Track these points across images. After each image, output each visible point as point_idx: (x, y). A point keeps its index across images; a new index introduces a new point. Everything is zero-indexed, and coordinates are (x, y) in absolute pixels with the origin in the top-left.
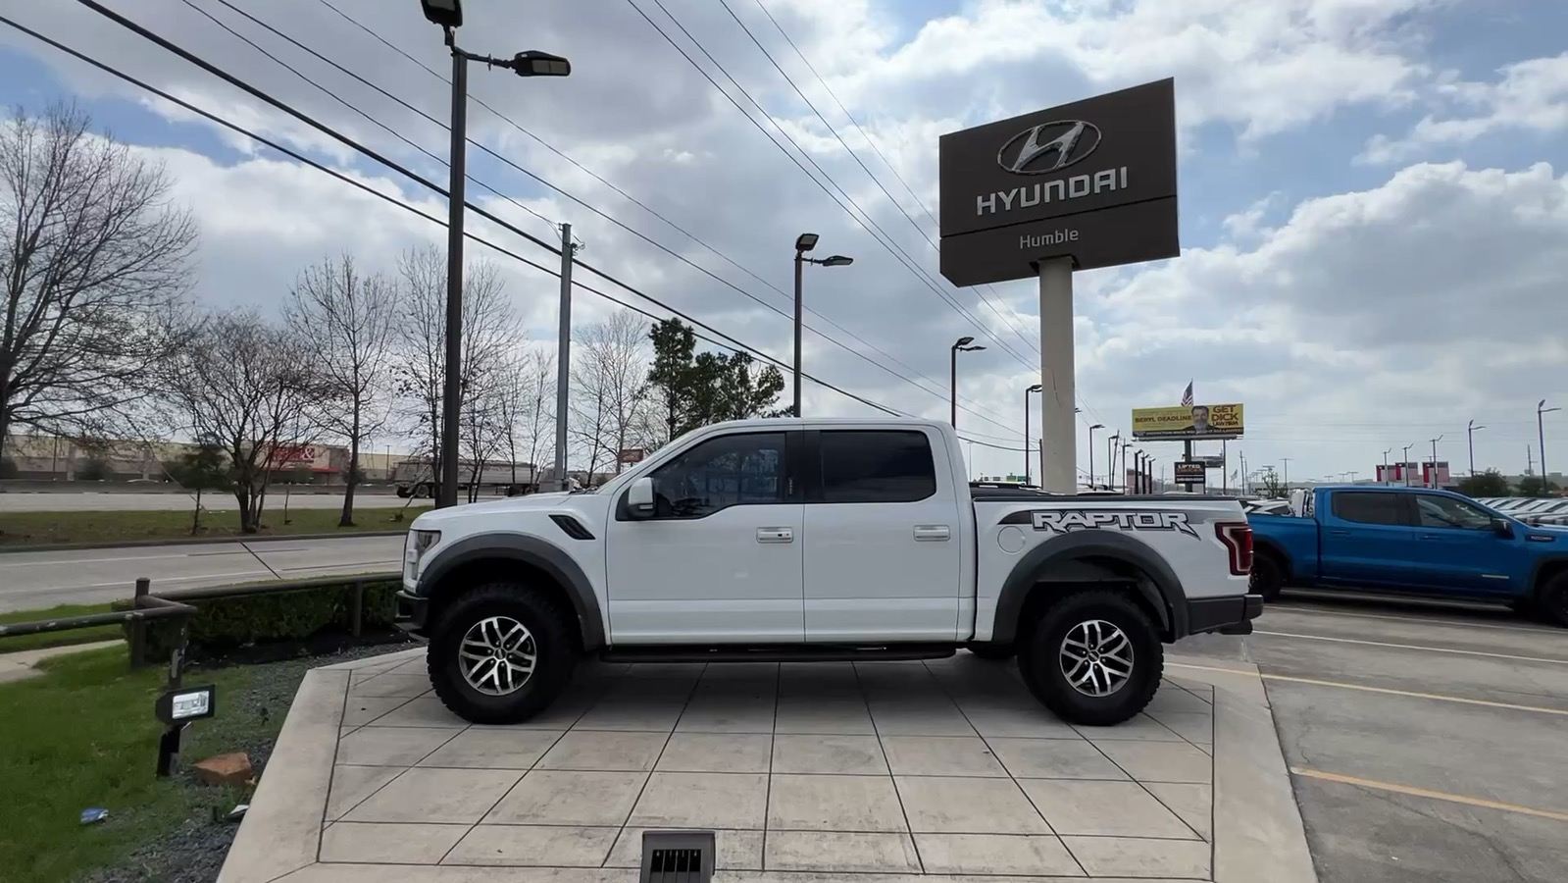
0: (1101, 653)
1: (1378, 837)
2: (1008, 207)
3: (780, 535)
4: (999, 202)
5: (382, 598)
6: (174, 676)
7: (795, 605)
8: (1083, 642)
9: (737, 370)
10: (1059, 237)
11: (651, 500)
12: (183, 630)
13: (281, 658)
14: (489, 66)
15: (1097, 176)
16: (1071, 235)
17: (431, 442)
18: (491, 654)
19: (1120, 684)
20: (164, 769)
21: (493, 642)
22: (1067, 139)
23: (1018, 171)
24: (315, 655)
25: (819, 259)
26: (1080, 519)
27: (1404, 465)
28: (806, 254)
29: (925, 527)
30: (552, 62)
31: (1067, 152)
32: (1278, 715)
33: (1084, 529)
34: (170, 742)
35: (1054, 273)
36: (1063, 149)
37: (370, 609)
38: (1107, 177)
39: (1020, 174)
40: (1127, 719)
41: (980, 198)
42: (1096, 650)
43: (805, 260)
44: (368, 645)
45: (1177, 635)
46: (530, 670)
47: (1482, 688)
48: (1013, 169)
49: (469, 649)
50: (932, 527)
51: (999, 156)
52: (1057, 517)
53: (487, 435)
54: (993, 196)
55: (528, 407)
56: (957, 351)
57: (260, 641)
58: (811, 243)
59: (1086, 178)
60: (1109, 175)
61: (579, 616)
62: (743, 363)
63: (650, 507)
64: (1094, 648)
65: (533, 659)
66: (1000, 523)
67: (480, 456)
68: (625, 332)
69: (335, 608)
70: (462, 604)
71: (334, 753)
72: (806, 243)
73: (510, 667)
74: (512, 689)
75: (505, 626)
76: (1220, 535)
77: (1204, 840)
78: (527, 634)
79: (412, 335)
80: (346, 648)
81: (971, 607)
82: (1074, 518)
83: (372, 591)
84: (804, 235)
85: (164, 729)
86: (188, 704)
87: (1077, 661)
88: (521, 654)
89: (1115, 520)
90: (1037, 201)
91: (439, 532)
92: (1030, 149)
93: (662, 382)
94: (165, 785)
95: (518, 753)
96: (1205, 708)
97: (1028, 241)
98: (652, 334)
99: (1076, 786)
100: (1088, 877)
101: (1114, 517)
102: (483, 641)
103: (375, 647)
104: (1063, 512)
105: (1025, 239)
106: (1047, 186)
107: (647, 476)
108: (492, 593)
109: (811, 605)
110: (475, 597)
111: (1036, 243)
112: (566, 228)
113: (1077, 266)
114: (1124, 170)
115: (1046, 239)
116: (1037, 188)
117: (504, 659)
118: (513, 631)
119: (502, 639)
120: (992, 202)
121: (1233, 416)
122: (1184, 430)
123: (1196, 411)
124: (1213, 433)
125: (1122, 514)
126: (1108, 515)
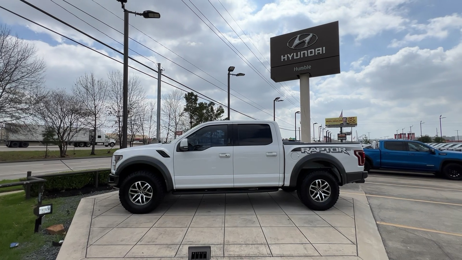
0: (321, 189)
1: (404, 242)
2: (290, 59)
3: (226, 155)
4: (288, 57)
5: (104, 176)
6: (40, 201)
7: (231, 176)
8: (316, 186)
9: (210, 108)
10: (305, 67)
11: (187, 145)
12: (42, 187)
13: (73, 195)
14: (135, 15)
15: (316, 50)
16: (309, 67)
17: (119, 129)
18: (139, 193)
19: (327, 198)
20: (37, 230)
21: (139, 189)
22: (307, 39)
23: (293, 48)
24: (84, 194)
25: (235, 74)
26: (315, 150)
27: (402, 134)
28: (231, 73)
29: (269, 153)
30: (155, 14)
31: (307, 43)
32: (372, 206)
33: (316, 153)
34: (38, 222)
35: (304, 78)
36: (307, 42)
37: (101, 180)
38: (319, 50)
39: (294, 49)
40: (329, 209)
41: (282, 56)
42: (320, 188)
43: (231, 74)
44: (100, 190)
45: (343, 183)
46: (151, 197)
47: (429, 197)
48: (292, 48)
49: (132, 191)
50: (271, 153)
51: (288, 44)
52: (308, 149)
53: (135, 127)
54: (286, 55)
55: (148, 119)
56: (275, 101)
57: (66, 190)
58: (233, 69)
59: (313, 50)
60: (320, 49)
61: (166, 181)
62: (212, 105)
63: (187, 147)
64: (319, 188)
65: (152, 194)
66: (292, 151)
67: (133, 133)
68: (177, 96)
69: (90, 179)
70: (129, 178)
71: (90, 224)
72: (231, 69)
73: (144, 196)
74: (145, 203)
75: (143, 184)
76: (355, 154)
77: (354, 244)
78: (150, 186)
79: (112, 97)
80: (93, 192)
81: (283, 176)
82: (313, 149)
83: (101, 174)
84: (230, 67)
85: (36, 217)
86: (44, 210)
87: (314, 192)
88: (148, 192)
89: (325, 150)
90: (299, 57)
91: (122, 156)
92: (297, 41)
93: (188, 111)
94: (37, 235)
95: (148, 222)
96: (351, 205)
97: (296, 69)
98: (185, 97)
99: (316, 229)
100: (321, 256)
101: (325, 149)
102: (136, 189)
103: (103, 191)
104: (310, 148)
105: (296, 68)
106: (302, 52)
107: (186, 138)
108: (139, 174)
109: (236, 176)
110: (133, 175)
111: (299, 69)
112: (159, 65)
113: (311, 76)
114: (324, 48)
115: (302, 68)
116: (299, 53)
117: (143, 194)
118: (145, 185)
119: (142, 188)
120: (286, 57)
121: (354, 120)
122: (340, 124)
123: (344, 119)
124: (348, 125)
125: (327, 148)
126: (323, 149)
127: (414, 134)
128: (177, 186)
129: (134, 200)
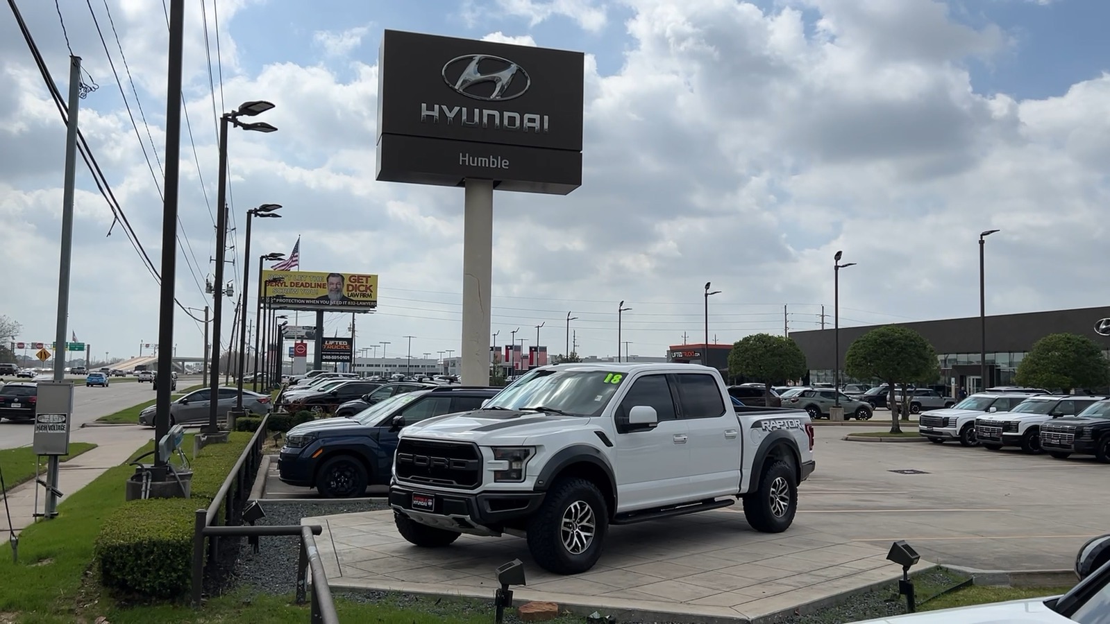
0: (778, 494)
2: (450, 122)
3: (685, 439)
4: (443, 114)
8: (776, 489)
10: (493, 162)
15: (527, 116)
16: (503, 164)
19: (786, 510)
22: (505, 76)
23: (460, 90)
27: (511, 348)
28: (241, 117)
29: (728, 431)
31: (501, 88)
33: (776, 429)
35: (477, 188)
36: (500, 84)
38: (533, 120)
39: (461, 94)
41: (424, 105)
46: (592, 534)
48: (456, 87)
49: (564, 524)
51: (444, 70)
52: (768, 422)
54: (437, 107)
58: (259, 110)
59: (517, 115)
61: (614, 496)
66: (751, 427)
72: (254, 108)
75: (583, 507)
76: (807, 430)
78: (591, 510)
81: (740, 475)
82: (773, 423)
89: (784, 424)
90: (476, 124)
92: (471, 73)
97: (467, 159)
102: (573, 518)
104: (769, 420)
105: (465, 156)
106: (486, 112)
111: (473, 163)
113: (496, 185)
114: (546, 118)
115: (482, 161)
116: (477, 111)
117: (577, 530)
118: (586, 509)
119: (579, 516)
120: (436, 113)
121: (368, 288)
122: (317, 299)
123: (332, 279)
124: (347, 305)
125: (785, 421)
126: (782, 421)
127: (544, 349)
128: (622, 506)
129: (569, 545)
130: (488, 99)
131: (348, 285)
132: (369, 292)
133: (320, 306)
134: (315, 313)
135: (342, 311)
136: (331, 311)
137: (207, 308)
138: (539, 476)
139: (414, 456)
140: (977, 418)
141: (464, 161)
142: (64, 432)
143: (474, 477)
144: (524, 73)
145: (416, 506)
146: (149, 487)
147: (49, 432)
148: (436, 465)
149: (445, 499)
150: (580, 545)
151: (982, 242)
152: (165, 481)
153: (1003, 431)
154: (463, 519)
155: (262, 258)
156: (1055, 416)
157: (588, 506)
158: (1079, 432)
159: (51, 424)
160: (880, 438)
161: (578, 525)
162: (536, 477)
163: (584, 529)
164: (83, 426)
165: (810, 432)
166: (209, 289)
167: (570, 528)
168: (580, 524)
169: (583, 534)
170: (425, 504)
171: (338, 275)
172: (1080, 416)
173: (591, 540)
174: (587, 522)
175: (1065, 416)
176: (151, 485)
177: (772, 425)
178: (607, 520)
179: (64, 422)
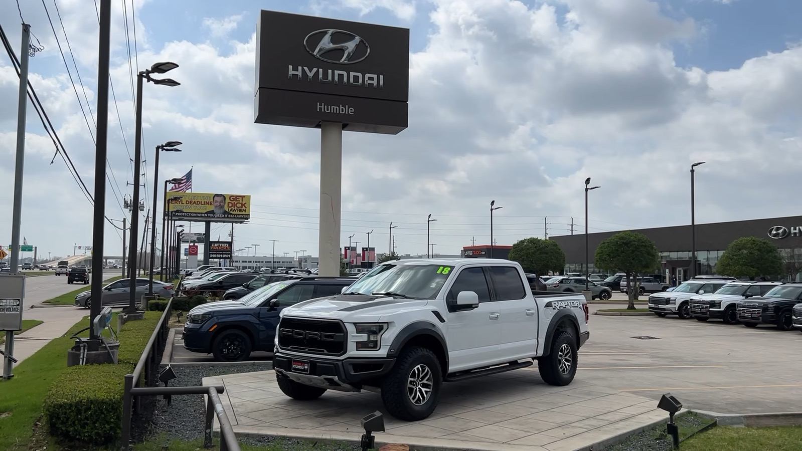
0: (565, 357)
2: (310, 80)
4: (304, 74)
8: (563, 353)
10: (342, 109)
15: (367, 76)
16: (350, 111)
19: (569, 368)
22: (351, 46)
23: (318, 56)
26: (562, 304)
28: (153, 74)
29: (528, 310)
31: (348, 55)
33: (562, 308)
35: (331, 129)
36: (347, 52)
38: (373, 78)
39: (318, 58)
41: (290, 67)
46: (431, 390)
48: (314, 54)
49: (410, 383)
51: (305, 41)
52: (556, 303)
54: (300, 68)
58: (167, 69)
59: (360, 75)
61: (447, 361)
66: (545, 307)
72: (163, 68)
74: (426, 400)
75: (423, 369)
76: (584, 309)
78: (430, 372)
81: (537, 342)
87: (561, 361)
88: (427, 383)
89: (568, 304)
90: (330, 81)
91: (390, 322)
92: (326, 43)
97: (323, 107)
102: (416, 377)
104: (557, 301)
105: (321, 105)
106: (337, 72)
109: (502, 346)
111: (328, 110)
113: (345, 127)
114: (381, 77)
115: (334, 109)
116: (330, 71)
117: (419, 387)
118: (426, 371)
119: (421, 376)
120: (299, 73)
121: (243, 205)
122: (206, 213)
123: (217, 198)
124: (228, 217)
125: (569, 302)
126: (566, 302)
127: (373, 249)
128: (452, 368)
129: (414, 398)
130: (338, 62)
131: (229, 203)
132: (244, 208)
133: (208, 219)
134: (204, 223)
135: (224, 222)
136: (216, 222)
137: (125, 219)
138: (391, 346)
139: (293, 331)
140: (691, 298)
141: (321, 109)
142: (18, 312)
143: (341, 347)
144: (365, 44)
145: (295, 369)
146: (85, 356)
147: (6, 312)
148: (310, 338)
149: (318, 364)
150: (421, 399)
151: (692, 171)
152: (98, 351)
153: (710, 307)
154: (332, 380)
155: (166, 182)
156: (747, 297)
157: (427, 368)
158: (765, 308)
159: (8, 307)
160: (620, 313)
161: (420, 383)
162: (389, 347)
163: (424, 385)
164: (32, 307)
165: (586, 310)
166: (126, 205)
167: (414, 385)
168: (422, 382)
169: (423, 390)
170: (302, 368)
171: (221, 195)
172: (765, 296)
173: (429, 394)
174: (426, 381)
175: (754, 297)
176: (87, 354)
177: (559, 305)
178: (442, 379)
179: (18, 305)
